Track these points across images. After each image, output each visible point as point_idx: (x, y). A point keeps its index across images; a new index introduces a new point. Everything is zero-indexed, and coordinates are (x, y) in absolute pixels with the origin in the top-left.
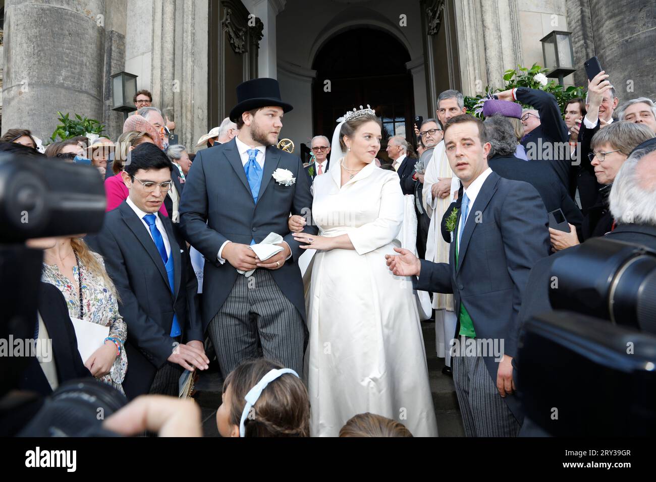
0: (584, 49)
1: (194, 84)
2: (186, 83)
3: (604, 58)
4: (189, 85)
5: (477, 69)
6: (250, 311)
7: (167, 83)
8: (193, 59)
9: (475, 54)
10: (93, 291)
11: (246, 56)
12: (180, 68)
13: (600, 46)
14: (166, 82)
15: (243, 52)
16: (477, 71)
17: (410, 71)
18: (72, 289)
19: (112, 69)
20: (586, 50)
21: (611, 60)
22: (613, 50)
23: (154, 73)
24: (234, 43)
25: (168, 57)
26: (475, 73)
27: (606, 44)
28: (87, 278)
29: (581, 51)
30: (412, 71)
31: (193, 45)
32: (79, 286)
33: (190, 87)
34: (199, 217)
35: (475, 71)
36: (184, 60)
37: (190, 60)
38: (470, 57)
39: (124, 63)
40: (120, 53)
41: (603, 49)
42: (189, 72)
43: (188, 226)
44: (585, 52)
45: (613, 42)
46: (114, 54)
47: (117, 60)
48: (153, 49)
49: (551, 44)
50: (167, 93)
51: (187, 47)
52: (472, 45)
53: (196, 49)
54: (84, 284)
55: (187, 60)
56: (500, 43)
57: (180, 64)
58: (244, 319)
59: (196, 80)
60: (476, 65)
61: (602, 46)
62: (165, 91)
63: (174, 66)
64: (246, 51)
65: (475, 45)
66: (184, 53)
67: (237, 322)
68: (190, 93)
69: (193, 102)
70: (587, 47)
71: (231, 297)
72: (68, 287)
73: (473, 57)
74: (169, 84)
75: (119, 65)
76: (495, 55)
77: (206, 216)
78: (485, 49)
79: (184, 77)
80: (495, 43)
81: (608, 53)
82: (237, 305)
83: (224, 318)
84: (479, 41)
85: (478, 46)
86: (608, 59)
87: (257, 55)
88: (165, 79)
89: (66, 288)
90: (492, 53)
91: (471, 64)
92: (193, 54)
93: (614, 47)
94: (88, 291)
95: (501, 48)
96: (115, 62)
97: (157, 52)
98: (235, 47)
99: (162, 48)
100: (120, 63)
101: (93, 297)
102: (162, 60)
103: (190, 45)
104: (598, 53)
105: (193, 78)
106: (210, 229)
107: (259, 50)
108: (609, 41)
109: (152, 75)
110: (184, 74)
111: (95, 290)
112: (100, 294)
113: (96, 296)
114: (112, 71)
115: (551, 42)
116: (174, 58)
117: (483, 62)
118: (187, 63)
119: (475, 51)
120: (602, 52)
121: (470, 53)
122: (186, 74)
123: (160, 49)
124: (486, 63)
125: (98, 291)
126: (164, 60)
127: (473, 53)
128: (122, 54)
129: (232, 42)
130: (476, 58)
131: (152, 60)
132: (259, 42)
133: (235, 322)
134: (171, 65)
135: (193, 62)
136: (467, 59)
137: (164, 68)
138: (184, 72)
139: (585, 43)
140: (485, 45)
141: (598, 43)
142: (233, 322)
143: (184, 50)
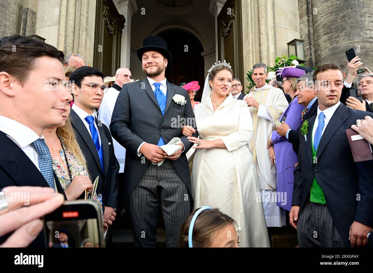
0: (309, 51)
1: (86, 48)
2: (81, 47)
3: (321, 55)
4: (83, 49)
5: (254, 56)
6: (158, 185)
7: (69, 46)
8: (87, 33)
9: (254, 48)
10: (77, 169)
11: (115, 37)
12: (78, 37)
13: (318, 49)
14: (68, 44)
15: (113, 34)
16: (254, 57)
17: (203, 57)
18: (61, 168)
19: (27, 32)
20: (310, 51)
21: (325, 57)
22: (326, 52)
23: (60, 39)
24: (109, 28)
25: (70, 29)
26: (253, 58)
27: (322, 49)
28: (70, 159)
29: (308, 52)
30: (204, 57)
31: (87, 25)
32: (66, 165)
33: (84, 50)
34: (125, 125)
35: (253, 57)
36: (81, 33)
37: (84, 33)
38: (251, 49)
39: (35, 30)
40: (32, 23)
41: (320, 51)
42: (84, 41)
43: (118, 130)
44: (309, 52)
45: (326, 48)
46: (29, 24)
47: (30, 27)
48: (59, 23)
49: (293, 46)
50: (68, 52)
51: (83, 25)
52: (252, 43)
53: (88, 27)
54: (70, 163)
55: (82, 33)
56: (268, 43)
57: (78, 35)
58: (153, 190)
59: (88, 47)
60: (254, 54)
61: (320, 49)
62: (67, 50)
63: (74, 36)
64: (115, 34)
65: (254, 43)
66: (81, 28)
67: (148, 193)
68: (84, 53)
69: (85, 59)
70: (311, 50)
71: (146, 175)
72: (58, 166)
73: (253, 49)
74: (71, 46)
75: (31, 31)
76: (266, 49)
77: (130, 124)
78: (260, 46)
79: (80, 43)
80: (265, 42)
81: (323, 53)
82: (149, 181)
83: (140, 189)
84: (256, 41)
85: (255, 44)
86: (323, 57)
87: (121, 38)
88: (68, 43)
89: (57, 168)
90: (264, 48)
91: (251, 53)
92: (86, 30)
93: (327, 50)
94: (73, 169)
95: (268, 46)
96: (29, 28)
97: (62, 25)
98: (110, 30)
99: (66, 23)
100: (32, 30)
101: (77, 173)
102: (66, 31)
103: (85, 25)
104: (317, 53)
105: (86, 44)
106: (132, 133)
107: (122, 34)
108: (324, 47)
109: (58, 39)
110: (80, 41)
111: (78, 169)
112: (81, 171)
113: (79, 173)
114: (26, 34)
115: (293, 45)
116: (74, 31)
117: (258, 53)
118: (82, 35)
119: (254, 46)
120: (319, 52)
121: (251, 47)
122: (82, 42)
123: (64, 24)
124: (260, 53)
125: (80, 170)
126: (67, 31)
127: (253, 47)
128: (34, 24)
129: (108, 27)
130: (254, 50)
131: (59, 30)
132: (123, 30)
133: (147, 193)
134: (73, 35)
135: (86, 35)
136: (249, 50)
137: (67, 36)
138: (80, 40)
139: (310, 47)
140: (260, 43)
141: (318, 48)
142: (145, 193)
143: (81, 27)
